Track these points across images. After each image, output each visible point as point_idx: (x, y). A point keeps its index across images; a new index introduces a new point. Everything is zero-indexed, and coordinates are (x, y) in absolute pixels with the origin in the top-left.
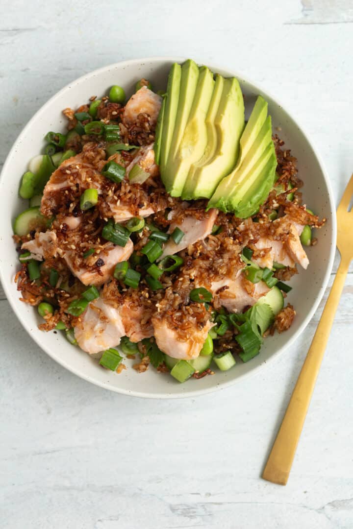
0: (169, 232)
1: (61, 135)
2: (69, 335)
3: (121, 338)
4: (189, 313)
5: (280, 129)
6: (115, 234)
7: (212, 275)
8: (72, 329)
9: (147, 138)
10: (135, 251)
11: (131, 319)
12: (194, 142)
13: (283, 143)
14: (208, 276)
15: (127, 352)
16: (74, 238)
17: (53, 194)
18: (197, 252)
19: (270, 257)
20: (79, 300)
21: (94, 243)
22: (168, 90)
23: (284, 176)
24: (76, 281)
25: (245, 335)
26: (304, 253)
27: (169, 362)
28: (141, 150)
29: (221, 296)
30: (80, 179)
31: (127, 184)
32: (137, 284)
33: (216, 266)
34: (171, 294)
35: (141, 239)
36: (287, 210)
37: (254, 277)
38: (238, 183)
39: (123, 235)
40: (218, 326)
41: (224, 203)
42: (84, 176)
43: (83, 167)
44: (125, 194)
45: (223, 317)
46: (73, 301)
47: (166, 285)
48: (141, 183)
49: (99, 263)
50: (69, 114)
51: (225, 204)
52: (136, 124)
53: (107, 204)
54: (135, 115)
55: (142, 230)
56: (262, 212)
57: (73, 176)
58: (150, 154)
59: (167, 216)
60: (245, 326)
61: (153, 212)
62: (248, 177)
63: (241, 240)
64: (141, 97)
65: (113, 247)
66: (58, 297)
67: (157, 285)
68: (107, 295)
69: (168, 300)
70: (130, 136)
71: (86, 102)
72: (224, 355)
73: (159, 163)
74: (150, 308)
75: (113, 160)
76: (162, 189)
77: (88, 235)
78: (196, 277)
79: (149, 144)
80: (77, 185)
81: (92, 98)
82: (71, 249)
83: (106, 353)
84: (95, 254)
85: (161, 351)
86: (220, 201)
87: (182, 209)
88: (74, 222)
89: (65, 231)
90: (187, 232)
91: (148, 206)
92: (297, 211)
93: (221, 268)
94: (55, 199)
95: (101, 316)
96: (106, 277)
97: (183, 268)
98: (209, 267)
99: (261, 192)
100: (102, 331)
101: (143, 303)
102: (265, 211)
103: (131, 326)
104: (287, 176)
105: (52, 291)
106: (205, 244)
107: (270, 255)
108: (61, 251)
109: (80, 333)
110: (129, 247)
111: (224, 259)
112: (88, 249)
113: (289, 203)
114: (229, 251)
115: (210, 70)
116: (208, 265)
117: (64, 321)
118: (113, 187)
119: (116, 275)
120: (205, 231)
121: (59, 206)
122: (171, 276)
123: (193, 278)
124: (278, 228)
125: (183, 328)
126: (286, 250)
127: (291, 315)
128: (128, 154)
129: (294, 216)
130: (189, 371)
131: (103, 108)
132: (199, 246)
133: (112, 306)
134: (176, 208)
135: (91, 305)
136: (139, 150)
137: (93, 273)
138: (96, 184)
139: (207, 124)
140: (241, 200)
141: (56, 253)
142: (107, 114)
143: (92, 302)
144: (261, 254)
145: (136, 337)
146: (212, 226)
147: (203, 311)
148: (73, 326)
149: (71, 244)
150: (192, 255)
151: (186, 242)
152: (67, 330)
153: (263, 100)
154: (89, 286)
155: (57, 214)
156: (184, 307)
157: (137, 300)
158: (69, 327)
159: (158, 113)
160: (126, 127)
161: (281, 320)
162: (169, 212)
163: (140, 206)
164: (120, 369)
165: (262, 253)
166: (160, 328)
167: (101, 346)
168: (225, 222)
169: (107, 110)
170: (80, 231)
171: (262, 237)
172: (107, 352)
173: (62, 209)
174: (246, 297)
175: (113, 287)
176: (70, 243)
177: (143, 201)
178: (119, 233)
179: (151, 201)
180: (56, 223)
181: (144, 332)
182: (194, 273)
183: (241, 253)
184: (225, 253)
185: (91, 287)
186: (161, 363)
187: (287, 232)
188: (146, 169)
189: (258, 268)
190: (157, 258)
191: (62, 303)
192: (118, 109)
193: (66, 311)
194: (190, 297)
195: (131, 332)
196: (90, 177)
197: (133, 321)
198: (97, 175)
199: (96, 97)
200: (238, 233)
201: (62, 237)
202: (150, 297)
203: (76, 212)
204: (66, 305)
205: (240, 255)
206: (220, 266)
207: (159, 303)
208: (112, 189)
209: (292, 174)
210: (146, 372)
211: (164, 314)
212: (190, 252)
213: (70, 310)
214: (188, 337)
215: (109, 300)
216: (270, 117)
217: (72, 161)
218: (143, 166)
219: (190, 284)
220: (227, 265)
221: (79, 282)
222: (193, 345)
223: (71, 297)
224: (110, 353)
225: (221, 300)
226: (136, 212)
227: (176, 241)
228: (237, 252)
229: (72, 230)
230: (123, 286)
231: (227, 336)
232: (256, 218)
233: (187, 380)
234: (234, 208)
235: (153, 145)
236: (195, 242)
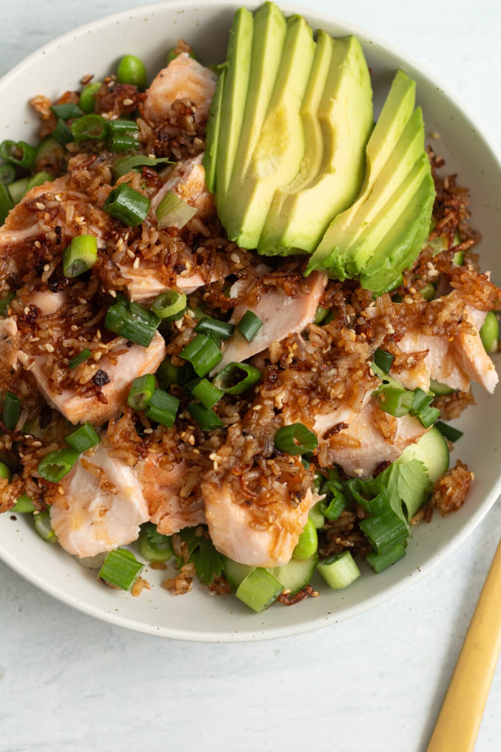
0: (232, 321)
1: (26, 144)
2: (39, 524)
3: (140, 526)
4: (273, 475)
5: (437, 136)
6: (130, 321)
7: (316, 401)
8: (45, 511)
9: (190, 146)
10: (168, 357)
11: (161, 487)
12: (279, 149)
13: (442, 163)
14: (310, 402)
15: (151, 555)
16: (50, 331)
17: (10, 250)
18: (287, 357)
19: (424, 369)
20: (60, 451)
21: (90, 341)
22: (228, 56)
23: (446, 221)
24: (54, 416)
25: (378, 520)
26: (489, 361)
27: (232, 572)
28: (178, 168)
29: (332, 443)
30: (64, 219)
31: (153, 229)
32: (173, 418)
33: (324, 382)
34: (238, 437)
35: (180, 333)
36: (456, 281)
37: (396, 404)
38: (366, 223)
39: (147, 323)
40: (327, 502)
41: (340, 259)
42: (70, 211)
43: (68, 198)
44: (149, 247)
45: (337, 484)
46: (49, 453)
47: (227, 421)
48: (179, 226)
49: (99, 379)
50: (42, 106)
51: (343, 260)
52: (168, 120)
53: (114, 265)
54: (166, 105)
55: (180, 314)
56: (409, 285)
57: (49, 212)
58: (196, 172)
59: (229, 290)
60: (379, 500)
61: (201, 283)
62: (382, 213)
63: (370, 335)
64: (176, 72)
65: (125, 348)
66: (20, 449)
67: (212, 420)
68: (115, 441)
69: (233, 447)
70: (157, 141)
71: (73, 86)
72: (337, 559)
73: (213, 189)
74: (198, 465)
75: (127, 183)
76: (219, 240)
77: (78, 326)
78: (286, 405)
79: (193, 156)
80: (58, 230)
81: (85, 78)
82: (47, 352)
83: (111, 555)
84: (92, 361)
85: (217, 551)
86: (333, 254)
87: (258, 278)
88: (51, 302)
89: (34, 318)
90: (267, 320)
91: (193, 270)
92: (474, 281)
93: (334, 385)
94: (14, 258)
95: (103, 481)
96: (112, 406)
97: (261, 386)
98: (311, 386)
99: (409, 241)
100: (104, 512)
101: (184, 455)
102: (414, 282)
103: (160, 502)
104: (451, 221)
105: (7, 437)
106: (303, 341)
107: (424, 365)
108: (25, 357)
109: (62, 516)
110: (157, 349)
111: (340, 370)
112: (77, 352)
113: (458, 269)
114: (348, 354)
115: (307, 23)
116: (309, 382)
117: (30, 494)
118: (125, 233)
119: (131, 401)
120: (302, 317)
121: (23, 271)
122: (238, 403)
123: (281, 406)
124: (441, 311)
125: (262, 503)
126: (454, 357)
127: (465, 480)
128: (154, 173)
129: (468, 292)
130: (273, 590)
131: (106, 95)
132: (291, 345)
133: (125, 460)
134: (247, 276)
135: (83, 460)
136: (174, 167)
137: (87, 397)
138: (94, 229)
139: (304, 117)
140: (372, 254)
141: (16, 360)
142: (113, 105)
143: (84, 454)
144: (408, 361)
145: (169, 525)
146: (315, 308)
147: (299, 471)
148: (47, 503)
149: (46, 343)
150: (278, 363)
151: (266, 338)
152: (36, 513)
153: (407, 78)
154: (79, 425)
155: (19, 288)
156: (264, 462)
157: (172, 450)
158: (39, 507)
159: (209, 101)
160: (149, 125)
161: (447, 489)
162: (233, 283)
163: (178, 268)
164: (138, 587)
165: (411, 360)
166: (219, 502)
167: (102, 542)
168: (338, 302)
169: (115, 96)
170: (62, 317)
171: (410, 330)
172: (113, 553)
173: (28, 277)
174: (380, 445)
175: (126, 424)
176: (43, 341)
177: (184, 260)
178: (137, 320)
179: (199, 261)
180: (16, 304)
181: (184, 514)
182: (282, 396)
183: (370, 359)
184: (342, 358)
185: (84, 425)
186: (216, 576)
187: (458, 319)
188: (189, 202)
189: (402, 389)
190: (213, 368)
191: (26, 458)
192: (135, 94)
193: (35, 474)
194: (275, 442)
195: (160, 514)
196: (82, 215)
197: (164, 492)
198: (96, 211)
199: (92, 77)
200: (364, 322)
201: (28, 329)
202: (197, 445)
203: (56, 283)
204: (35, 461)
205: (370, 363)
206: (332, 382)
207: (217, 452)
208: (123, 238)
209: (462, 217)
210: (188, 594)
211: (225, 475)
212: (273, 357)
213: (41, 471)
214: (271, 520)
215: (120, 448)
216: (420, 109)
217: (48, 188)
218: (182, 194)
219: (274, 419)
220: (345, 381)
221: (61, 417)
222: (281, 539)
223: (45, 445)
224: (119, 556)
225: (332, 451)
226: (172, 279)
227: (248, 335)
228: (365, 355)
229: (48, 316)
230: (146, 423)
231: (344, 522)
232: (397, 295)
233: (267, 607)
234: (359, 269)
235: (201, 156)
236: (283, 338)
